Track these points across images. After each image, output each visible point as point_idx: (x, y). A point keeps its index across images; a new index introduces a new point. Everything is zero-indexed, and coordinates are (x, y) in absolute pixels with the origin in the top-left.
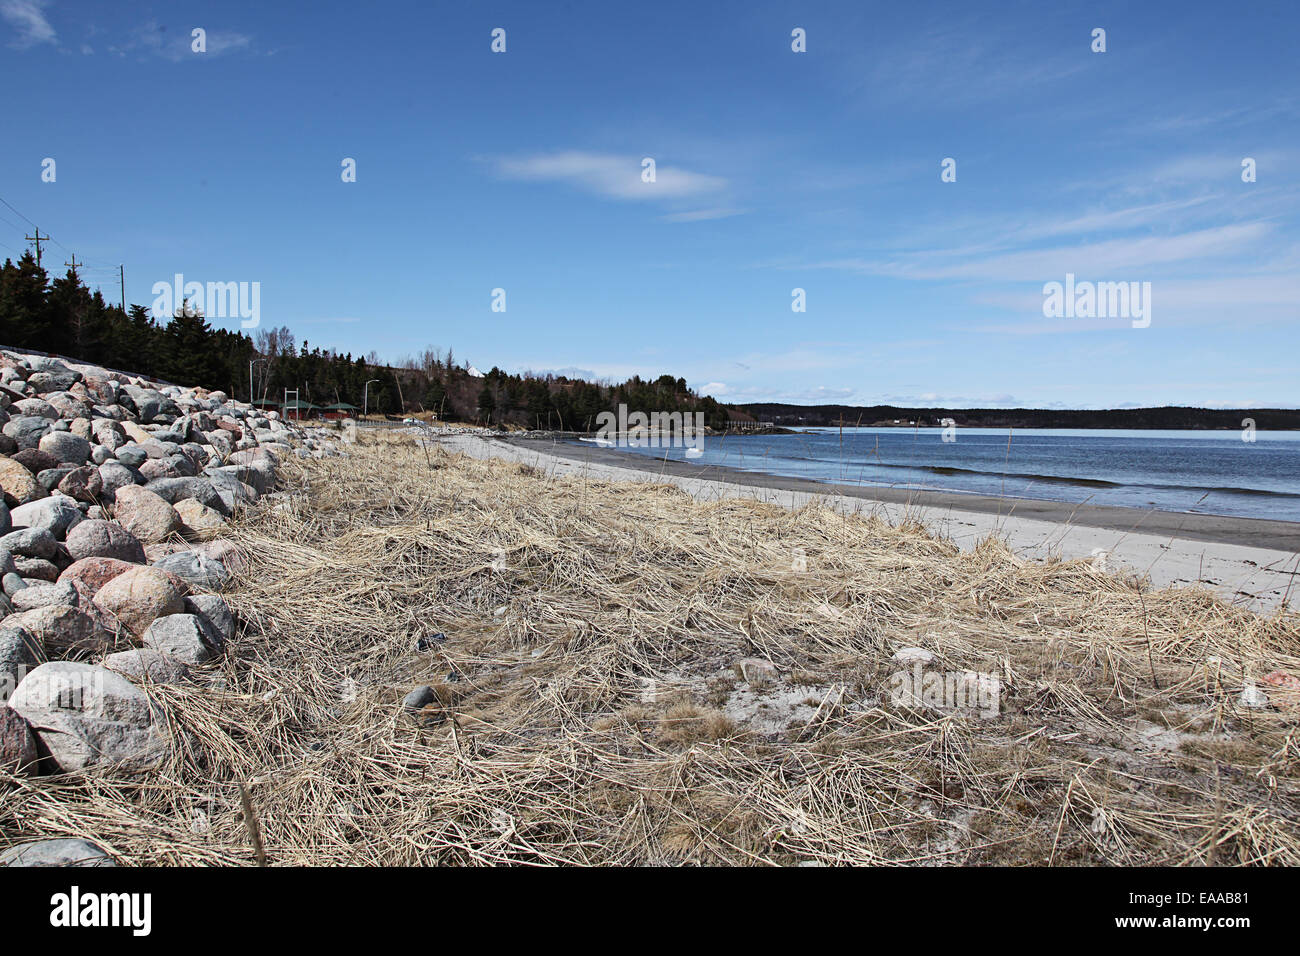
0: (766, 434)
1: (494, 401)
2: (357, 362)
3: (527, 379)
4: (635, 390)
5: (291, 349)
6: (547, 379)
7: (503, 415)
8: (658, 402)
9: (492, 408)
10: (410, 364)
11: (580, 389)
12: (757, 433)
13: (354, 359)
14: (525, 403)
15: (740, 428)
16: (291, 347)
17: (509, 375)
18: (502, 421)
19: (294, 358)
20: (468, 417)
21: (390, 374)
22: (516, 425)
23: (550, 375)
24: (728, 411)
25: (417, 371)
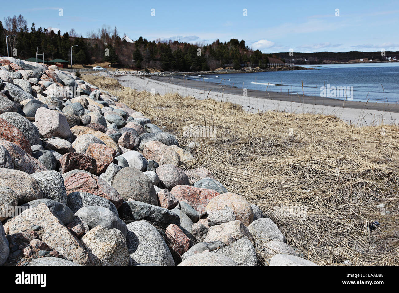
0: (290, 70)
1: (142, 56)
2: (64, 35)
3: (159, 43)
4: (218, 47)
5: (26, 28)
6: (169, 43)
7: (147, 64)
8: (230, 54)
9: (141, 60)
10: (94, 36)
11: (188, 48)
12: (285, 70)
13: (62, 34)
14: (158, 57)
15: (275, 67)
16: (25, 27)
17: (149, 41)
18: (147, 67)
19: (28, 33)
20: (128, 65)
21: (83, 41)
22: (154, 69)
23: (170, 41)
24: (269, 58)
25: (98, 39)
